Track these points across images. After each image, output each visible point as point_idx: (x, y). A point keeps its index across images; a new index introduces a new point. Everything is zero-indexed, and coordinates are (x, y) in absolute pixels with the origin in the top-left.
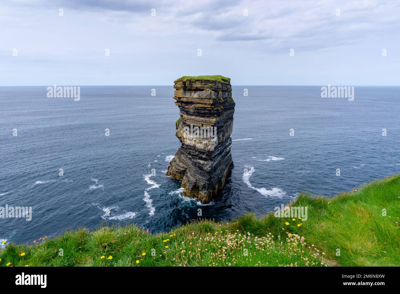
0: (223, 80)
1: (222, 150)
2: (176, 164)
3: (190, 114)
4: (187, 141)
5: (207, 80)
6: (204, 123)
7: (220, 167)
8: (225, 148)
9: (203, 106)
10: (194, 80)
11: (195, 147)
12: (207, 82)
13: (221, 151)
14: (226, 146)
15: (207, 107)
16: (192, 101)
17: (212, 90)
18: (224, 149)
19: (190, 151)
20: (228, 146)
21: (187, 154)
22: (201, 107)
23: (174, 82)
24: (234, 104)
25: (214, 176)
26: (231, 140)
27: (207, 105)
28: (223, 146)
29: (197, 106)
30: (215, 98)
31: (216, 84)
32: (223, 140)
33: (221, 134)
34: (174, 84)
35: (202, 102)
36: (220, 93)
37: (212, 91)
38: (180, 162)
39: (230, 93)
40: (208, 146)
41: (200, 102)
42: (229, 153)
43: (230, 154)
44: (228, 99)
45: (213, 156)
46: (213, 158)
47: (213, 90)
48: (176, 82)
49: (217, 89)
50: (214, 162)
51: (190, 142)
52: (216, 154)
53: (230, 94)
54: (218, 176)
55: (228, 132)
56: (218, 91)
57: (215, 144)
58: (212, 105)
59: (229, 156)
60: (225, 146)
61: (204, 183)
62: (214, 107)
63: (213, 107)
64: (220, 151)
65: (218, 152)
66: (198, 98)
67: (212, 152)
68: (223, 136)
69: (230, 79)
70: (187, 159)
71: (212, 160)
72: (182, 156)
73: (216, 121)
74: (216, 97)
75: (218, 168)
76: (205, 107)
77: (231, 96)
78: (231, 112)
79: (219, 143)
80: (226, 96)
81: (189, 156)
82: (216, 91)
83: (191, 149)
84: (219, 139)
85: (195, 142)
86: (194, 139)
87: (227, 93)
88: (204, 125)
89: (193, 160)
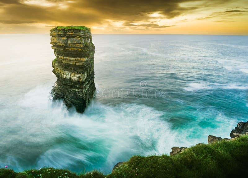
4: (64, 75)
5: (77, 29)
10: (67, 30)
17: (81, 37)
20: (92, 78)
21: (63, 86)
22: (74, 50)
23: (50, 31)
24: (94, 48)
26: (94, 73)
27: (79, 48)
28: (90, 78)
29: (71, 49)
31: (83, 33)
33: (89, 70)
35: (74, 46)
36: (86, 39)
40: (81, 78)
41: (72, 46)
43: (94, 83)
44: (91, 43)
46: (84, 86)
48: (52, 31)
49: (84, 36)
51: (66, 76)
52: (86, 84)
55: (92, 68)
57: (85, 77)
58: (82, 48)
62: (84, 50)
65: (87, 82)
66: (71, 43)
67: (84, 82)
69: (90, 29)
73: (86, 60)
74: (84, 43)
76: (78, 50)
77: (92, 41)
78: (93, 54)
79: (88, 76)
80: (89, 41)
81: (65, 87)
82: (84, 38)
83: (67, 81)
84: (87, 73)
85: (71, 76)
86: (70, 74)
87: (89, 39)
88: (77, 63)
89: (69, 89)
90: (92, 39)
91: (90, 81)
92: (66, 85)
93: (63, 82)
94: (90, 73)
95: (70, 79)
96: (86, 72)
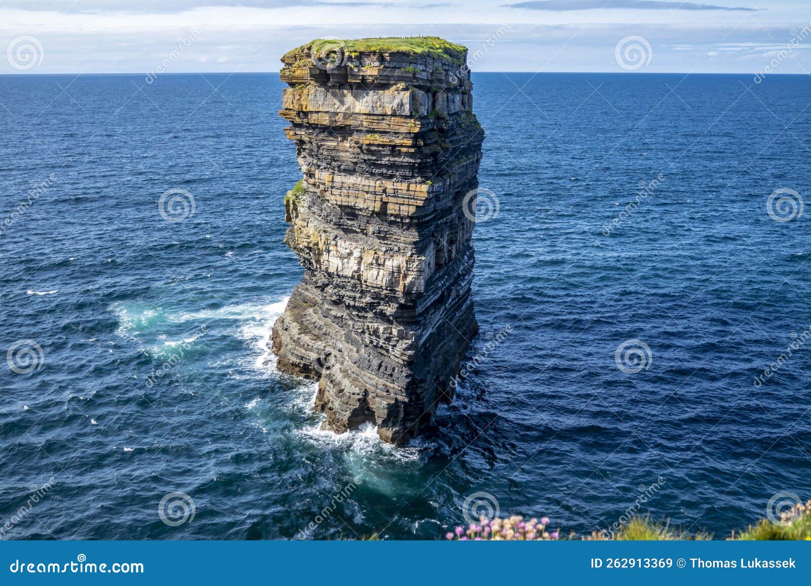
0: (446, 51)
1: (447, 288)
2: (291, 338)
3: (342, 167)
4: (331, 259)
5: (398, 52)
6: (391, 199)
7: (442, 347)
8: (456, 282)
9: (385, 139)
10: (357, 54)
11: (359, 279)
12: (401, 57)
13: (443, 293)
14: (459, 275)
15: (402, 146)
16: (348, 123)
17: (415, 86)
18: (452, 285)
19: (342, 292)
20: (464, 275)
21: (326, 306)
22: (379, 145)
23: (283, 61)
24: (481, 136)
25: (426, 375)
26: (471, 257)
27: (401, 137)
28: (449, 276)
29: (365, 139)
30: (426, 114)
31: (426, 66)
32: (450, 256)
33: (446, 238)
34: (283, 65)
35: (383, 127)
36: (441, 97)
37: (417, 91)
38: (304, 330)
39: (466, 97)
40: (405, 276)
41: (375, 126)
42: (465, 300)
43: (468, 302)
44: (463, 115)
45: (420, 309)
46: (420, 315)
47: (420, 87)
48: (289, 61)
49: (431, 81)
50: (423, 330)
51: (340, 265)
52: (429, 304)
53: (466, 100)
54: (438, 377)
55: (463, 229)
56: (434, 89)
57: (427, 270)
58: (416, 137)
59: (467, 309)
60: (455, 275)
61: (393, 402)
62: (425, 145)
63: (422, 143)
64: (440, 292)
65: (436, 297)
66: (367, 112)
67: (419, 295)
68: (451, 242)
69: (466, 51)
70: (329, 320)
71: (417, 323)
72: (311, 310)
73: (433, 192)
74: (428, 113)
75: (433, 349)
76: (395, 146)
77: (470, 106)
78: (473, 163)
79: (438, 266)
80: (457, 106)
81: (333, 313)
82: (428, 90)
83: (343, 287)
84: (439, 251)
85: (359, 263)
86: (356, 254)
87: (458, 98)
88: (390, 206)
89: (350, 323)
90: (470, 97)
91: (449, 289)
92: (338, 303)
93: (329, 290)
94: (450, 252)
95: (357, 276)
96: (432, 246)
